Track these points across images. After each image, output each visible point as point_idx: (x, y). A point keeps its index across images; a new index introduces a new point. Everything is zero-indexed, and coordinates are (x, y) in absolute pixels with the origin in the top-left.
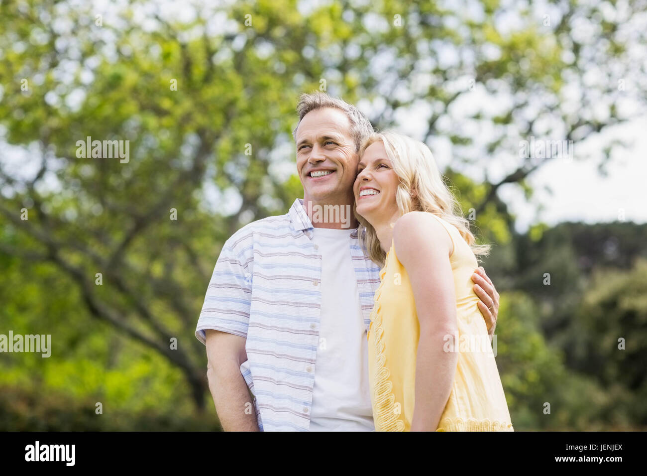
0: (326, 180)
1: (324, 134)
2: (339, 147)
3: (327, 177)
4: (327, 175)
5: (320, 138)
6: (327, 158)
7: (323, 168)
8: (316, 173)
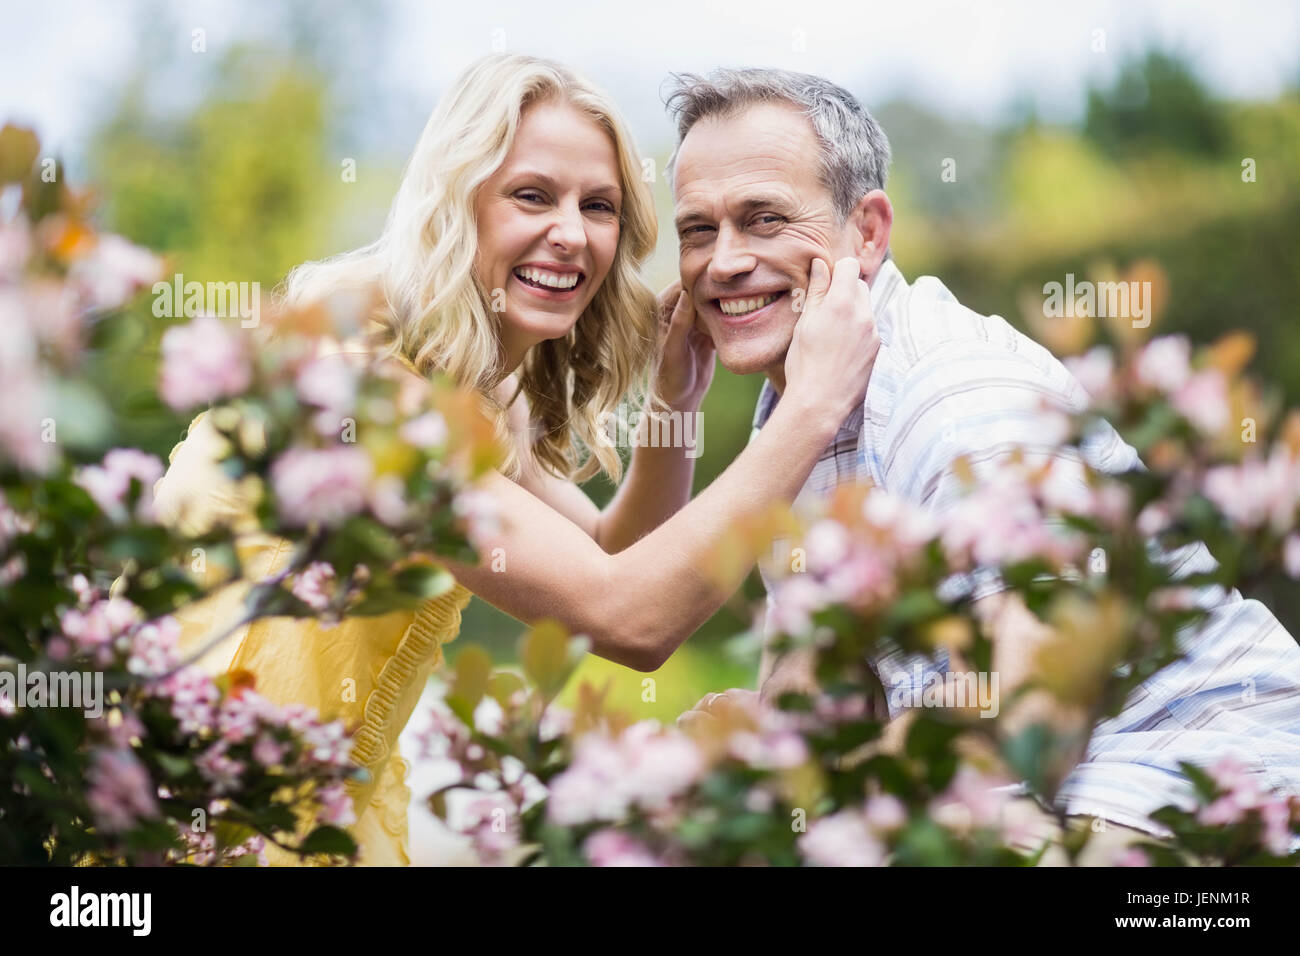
0: (759, 325)
1: (745, 194)
2: (791, 225)
3: (766, 311)
4: (765, 305)
5: (736, 207)
6: (760, 260)
7: (750, 291)
8: (733, 304)
